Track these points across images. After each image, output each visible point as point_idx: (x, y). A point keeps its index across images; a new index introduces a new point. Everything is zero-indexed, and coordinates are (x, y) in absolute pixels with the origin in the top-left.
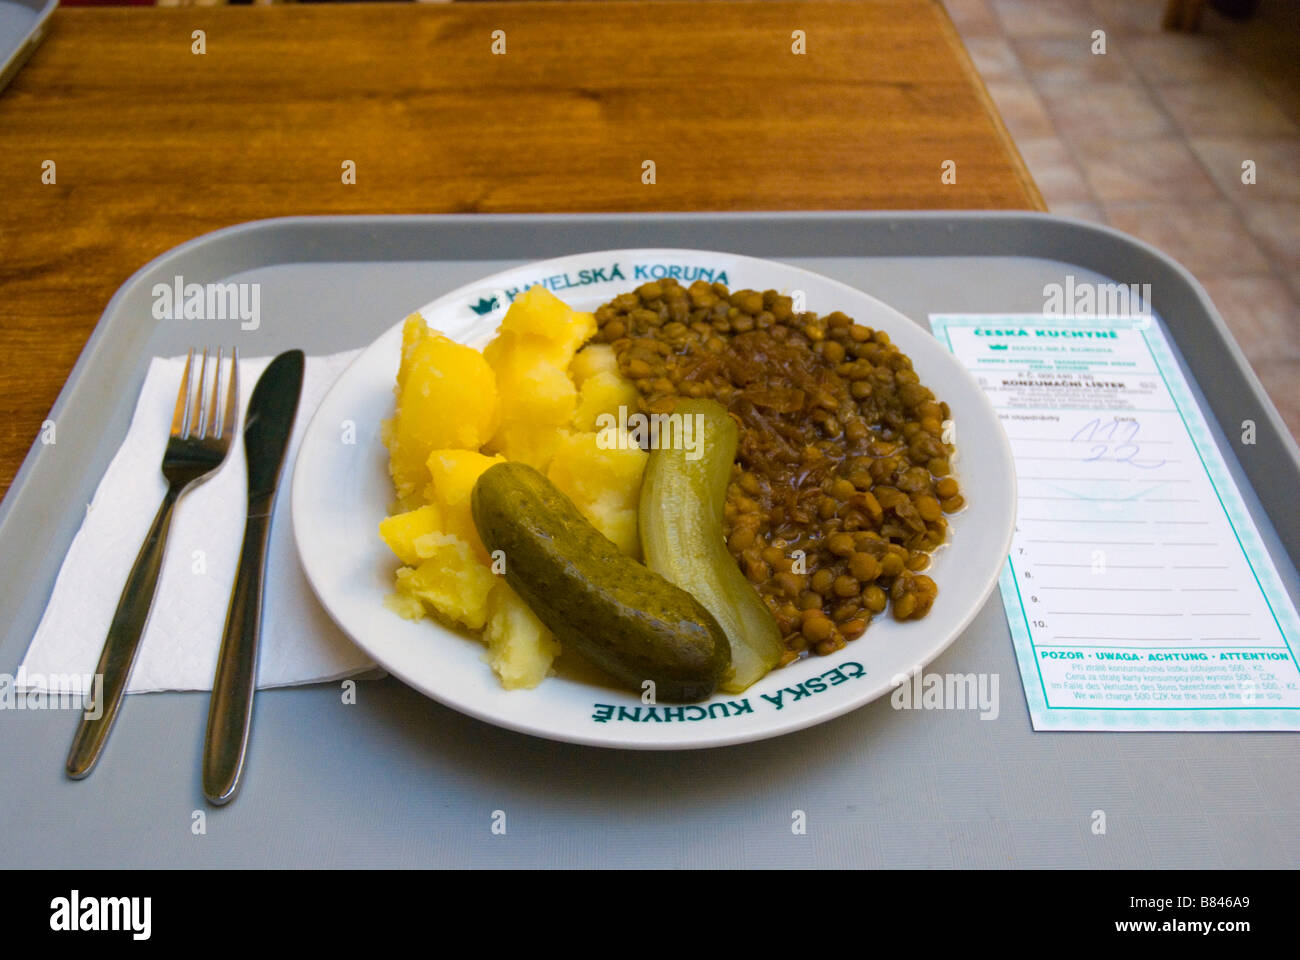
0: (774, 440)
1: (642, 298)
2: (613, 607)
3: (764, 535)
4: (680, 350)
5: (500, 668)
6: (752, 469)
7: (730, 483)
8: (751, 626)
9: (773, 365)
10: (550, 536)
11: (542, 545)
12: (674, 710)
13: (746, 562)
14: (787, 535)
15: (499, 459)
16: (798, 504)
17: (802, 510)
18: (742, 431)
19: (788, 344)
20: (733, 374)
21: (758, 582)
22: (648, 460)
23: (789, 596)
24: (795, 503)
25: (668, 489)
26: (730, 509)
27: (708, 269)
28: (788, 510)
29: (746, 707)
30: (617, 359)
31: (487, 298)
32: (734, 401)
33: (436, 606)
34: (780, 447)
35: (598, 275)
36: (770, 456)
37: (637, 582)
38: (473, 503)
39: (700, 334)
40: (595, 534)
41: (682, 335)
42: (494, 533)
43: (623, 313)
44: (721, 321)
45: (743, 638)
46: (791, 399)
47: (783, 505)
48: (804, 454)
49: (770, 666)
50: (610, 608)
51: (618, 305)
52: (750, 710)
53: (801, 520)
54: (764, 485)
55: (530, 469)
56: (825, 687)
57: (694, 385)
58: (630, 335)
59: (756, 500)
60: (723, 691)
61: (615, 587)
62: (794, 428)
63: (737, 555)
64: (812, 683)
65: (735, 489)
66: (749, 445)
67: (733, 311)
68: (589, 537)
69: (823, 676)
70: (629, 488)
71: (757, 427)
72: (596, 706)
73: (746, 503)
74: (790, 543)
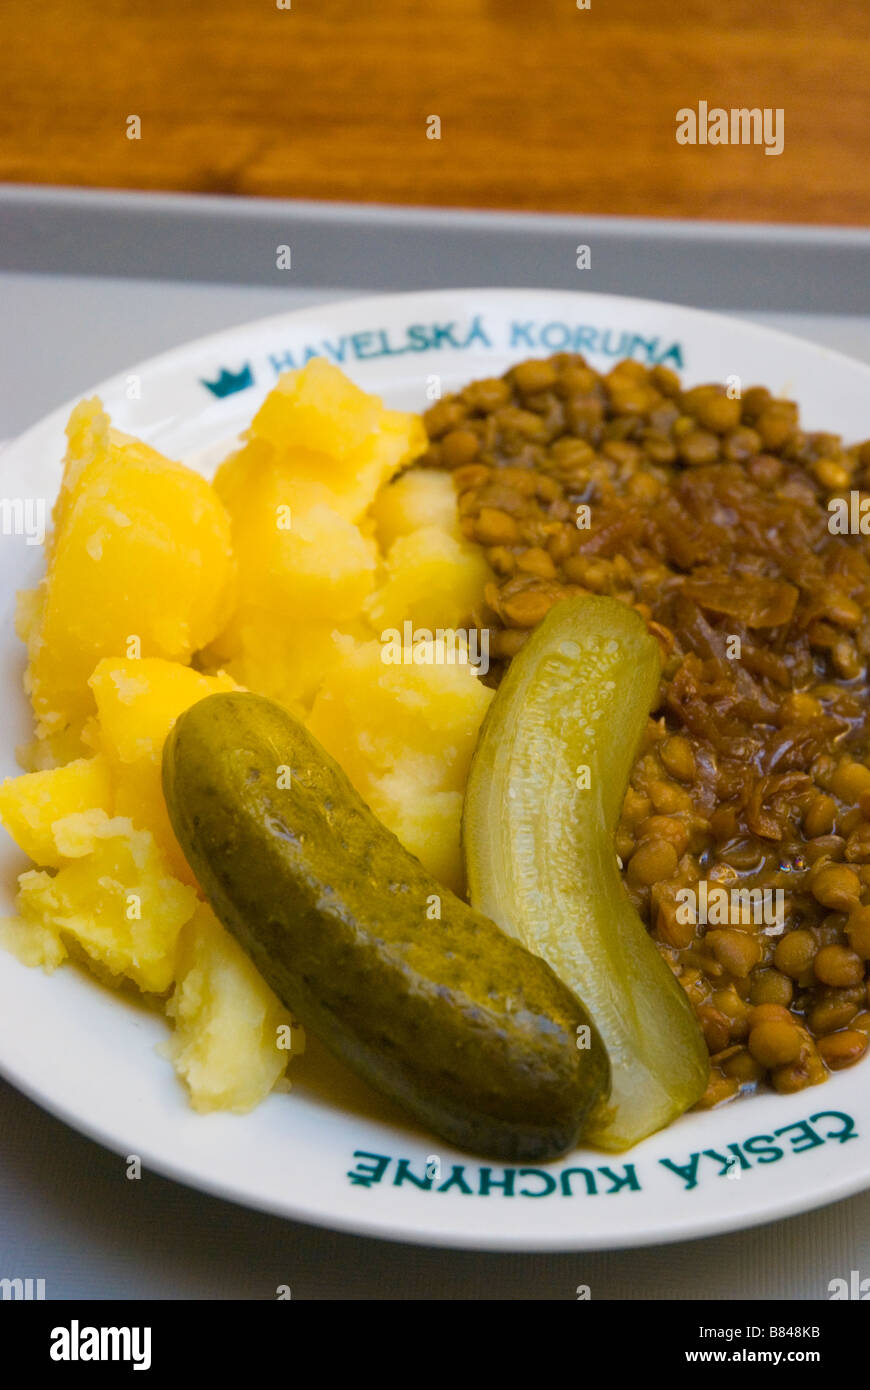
0: (732, 680)
1: (519, 389)
2: (399, 977)
3: (697, 856)
4: (578, 492)
5: (188, 1072)
6: (685, 730)
7: (641, 755)
8: (653, 1028)
9: (747, 532)
10: (297, 836)
11: (281, 853)
12: (497, 1174)
13: (658, 908)
14: (740, 860)
15: (222, 683)
16: (764, 803)
17: (771, 814)
18: (674, 658)
19: (781, 494)
20: (669, 543)
21: (676, 946)
22: (491, 706)
23: (729, 977)
24: (758, 800)
25: (523, 762)
26: (637, 803)
27: (648, 336)
28: (744, 814)
29: (630, 1180)
30: (459, 502)
31: (235, 368)
32: (667, 598)
33: (88, 948)
34: (745, 692)
35: (442, 335)
36: (721, 709)
37: (449, 933)
38: (165, 762)
39: (619, 464)
40: (382, 837)
41: (583, 464)
42: (196, 824)
43: (479, 414)
44: (657, 441)
45: (636, 1050)
46: (772, 603)
47: (734, 803)
48: (786, 708)
49: (681, 1106)
50: (393, 980)
51: (471, 399)
52: (635, 1186)
53: (767, 834)
54: (705, 763)
55: (272, 710)
56: (779, 1154)
57: (593, 564)
58: (489, 458)
59: (688, 790)
60: (589, 1144)
61: (406, 939)
62: (772, 656)
63: (643, 891)
64: (757, 1145)
65: (650, 766)
66: (682, 687)
67: (685, 424)
68: (368, 843)
69: (779, 1133)
70: (453, 752)
71: (702, 652)
72: (358, 1154)
73: (667, 794)
74: (747, 874)
